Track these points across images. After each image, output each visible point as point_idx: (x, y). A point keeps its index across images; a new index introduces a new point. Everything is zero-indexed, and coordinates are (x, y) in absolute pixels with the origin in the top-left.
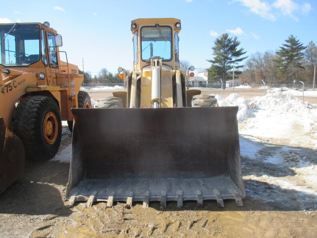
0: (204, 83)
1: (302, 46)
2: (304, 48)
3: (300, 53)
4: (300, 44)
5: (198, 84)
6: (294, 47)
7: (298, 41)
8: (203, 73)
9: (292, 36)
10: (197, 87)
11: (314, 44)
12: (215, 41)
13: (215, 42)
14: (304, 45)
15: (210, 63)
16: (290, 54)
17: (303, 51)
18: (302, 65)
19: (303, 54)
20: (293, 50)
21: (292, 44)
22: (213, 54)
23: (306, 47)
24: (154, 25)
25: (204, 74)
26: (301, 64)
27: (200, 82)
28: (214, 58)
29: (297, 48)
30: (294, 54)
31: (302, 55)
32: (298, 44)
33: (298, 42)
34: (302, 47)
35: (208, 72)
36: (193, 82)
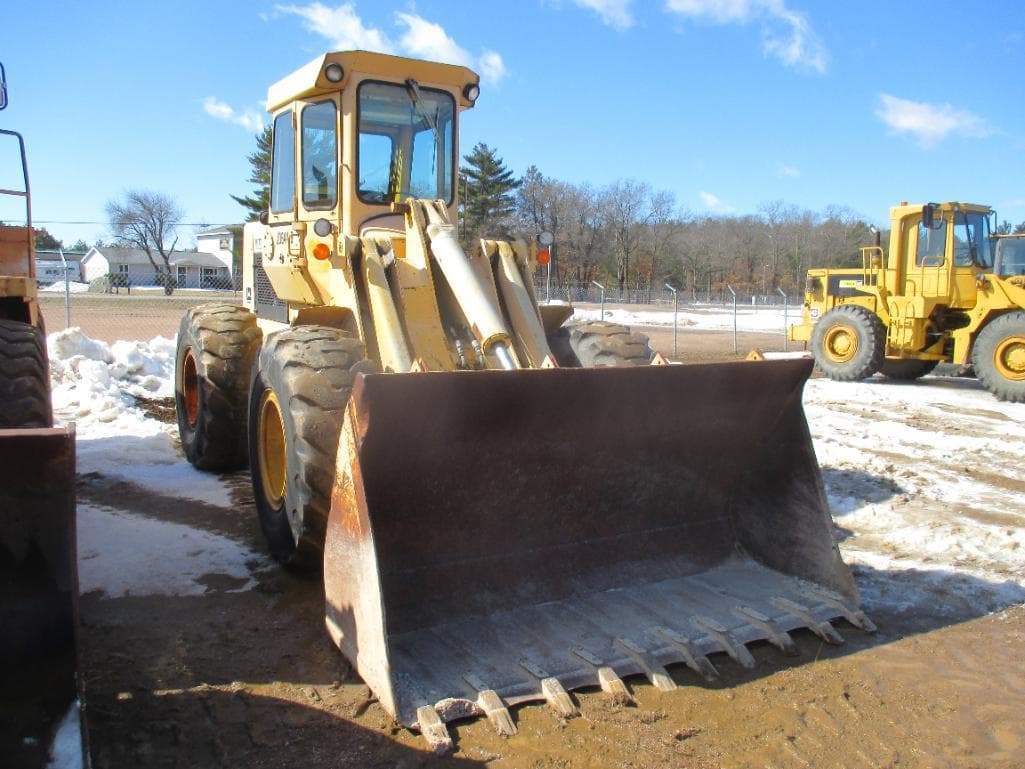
0: (219, 275)
1: (511, 177)
2: (516, 185)
3: (508, 199)
4: (506, 172)
5: (199, 276)
6: (491, 178)
7: (500, 162)
8: (217, 241)
9: (484, 146)
10: (196, 287)
11: (540, 174)
12: (260, 138)
13: (260, 141)
14: (516, 177)
15: (245, 208)
16: (480, 197)
17: (512, 193)
18: (509, 233)
19: (511, 201)
20: (487, 187)
21: (482, 169)
22: (253, 181)
23: (520, 182)
24: (402, 81)
25: (221, 243)
26: (507, 229)
27: (208, 271)
28: (257, 193)
29: (497, 182)
30: (490, 197)
31: (511, 204)
32: (501, 171)
33: (501, 166)
34: (512, 180)
35: (235, 238)
36: (182, 270)
